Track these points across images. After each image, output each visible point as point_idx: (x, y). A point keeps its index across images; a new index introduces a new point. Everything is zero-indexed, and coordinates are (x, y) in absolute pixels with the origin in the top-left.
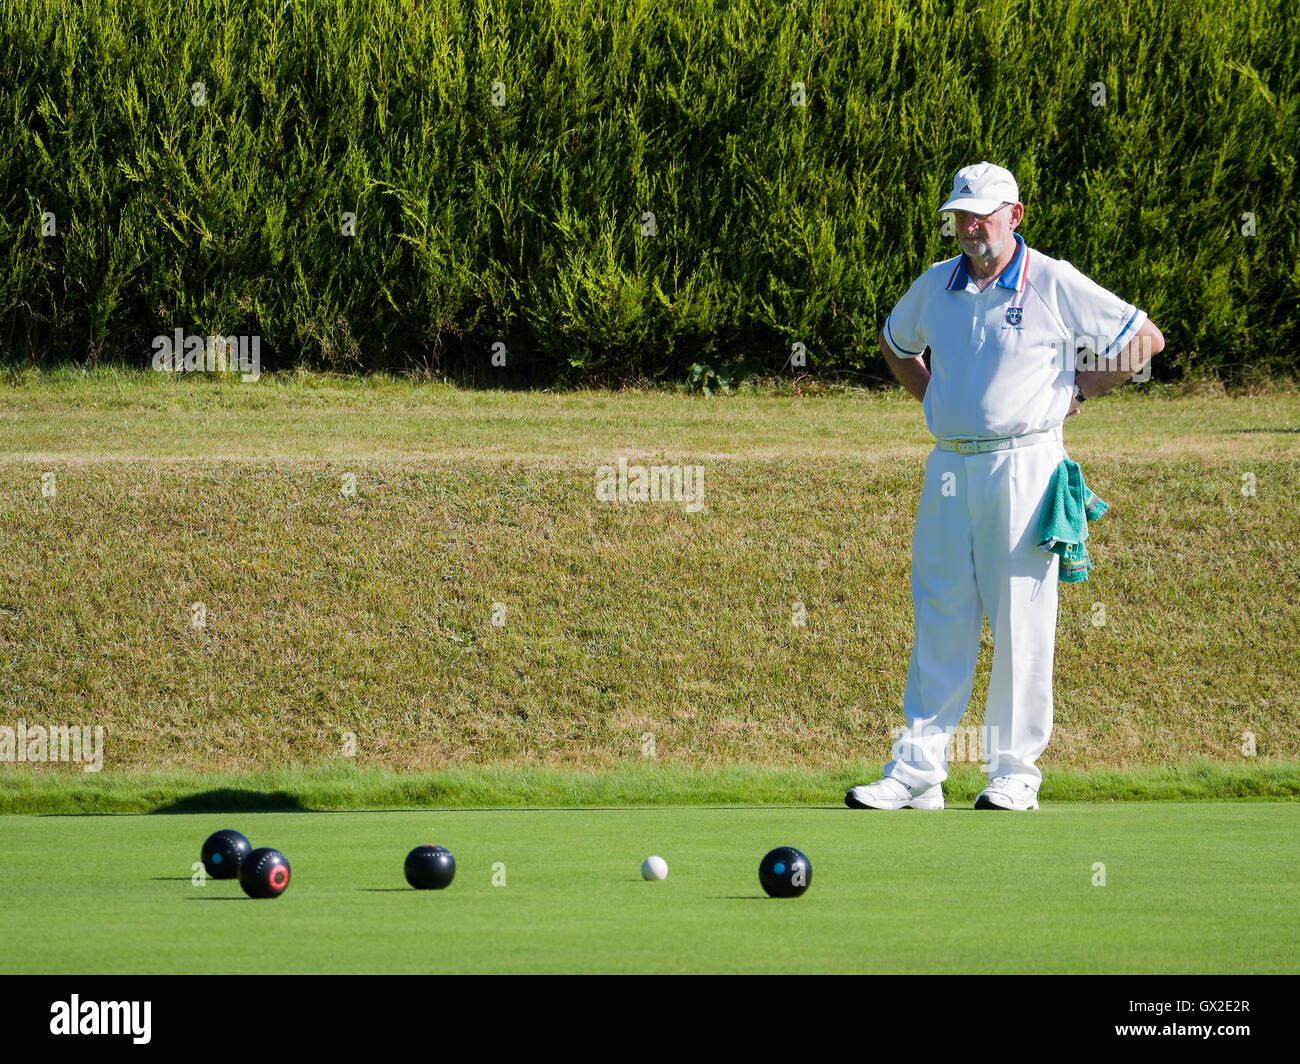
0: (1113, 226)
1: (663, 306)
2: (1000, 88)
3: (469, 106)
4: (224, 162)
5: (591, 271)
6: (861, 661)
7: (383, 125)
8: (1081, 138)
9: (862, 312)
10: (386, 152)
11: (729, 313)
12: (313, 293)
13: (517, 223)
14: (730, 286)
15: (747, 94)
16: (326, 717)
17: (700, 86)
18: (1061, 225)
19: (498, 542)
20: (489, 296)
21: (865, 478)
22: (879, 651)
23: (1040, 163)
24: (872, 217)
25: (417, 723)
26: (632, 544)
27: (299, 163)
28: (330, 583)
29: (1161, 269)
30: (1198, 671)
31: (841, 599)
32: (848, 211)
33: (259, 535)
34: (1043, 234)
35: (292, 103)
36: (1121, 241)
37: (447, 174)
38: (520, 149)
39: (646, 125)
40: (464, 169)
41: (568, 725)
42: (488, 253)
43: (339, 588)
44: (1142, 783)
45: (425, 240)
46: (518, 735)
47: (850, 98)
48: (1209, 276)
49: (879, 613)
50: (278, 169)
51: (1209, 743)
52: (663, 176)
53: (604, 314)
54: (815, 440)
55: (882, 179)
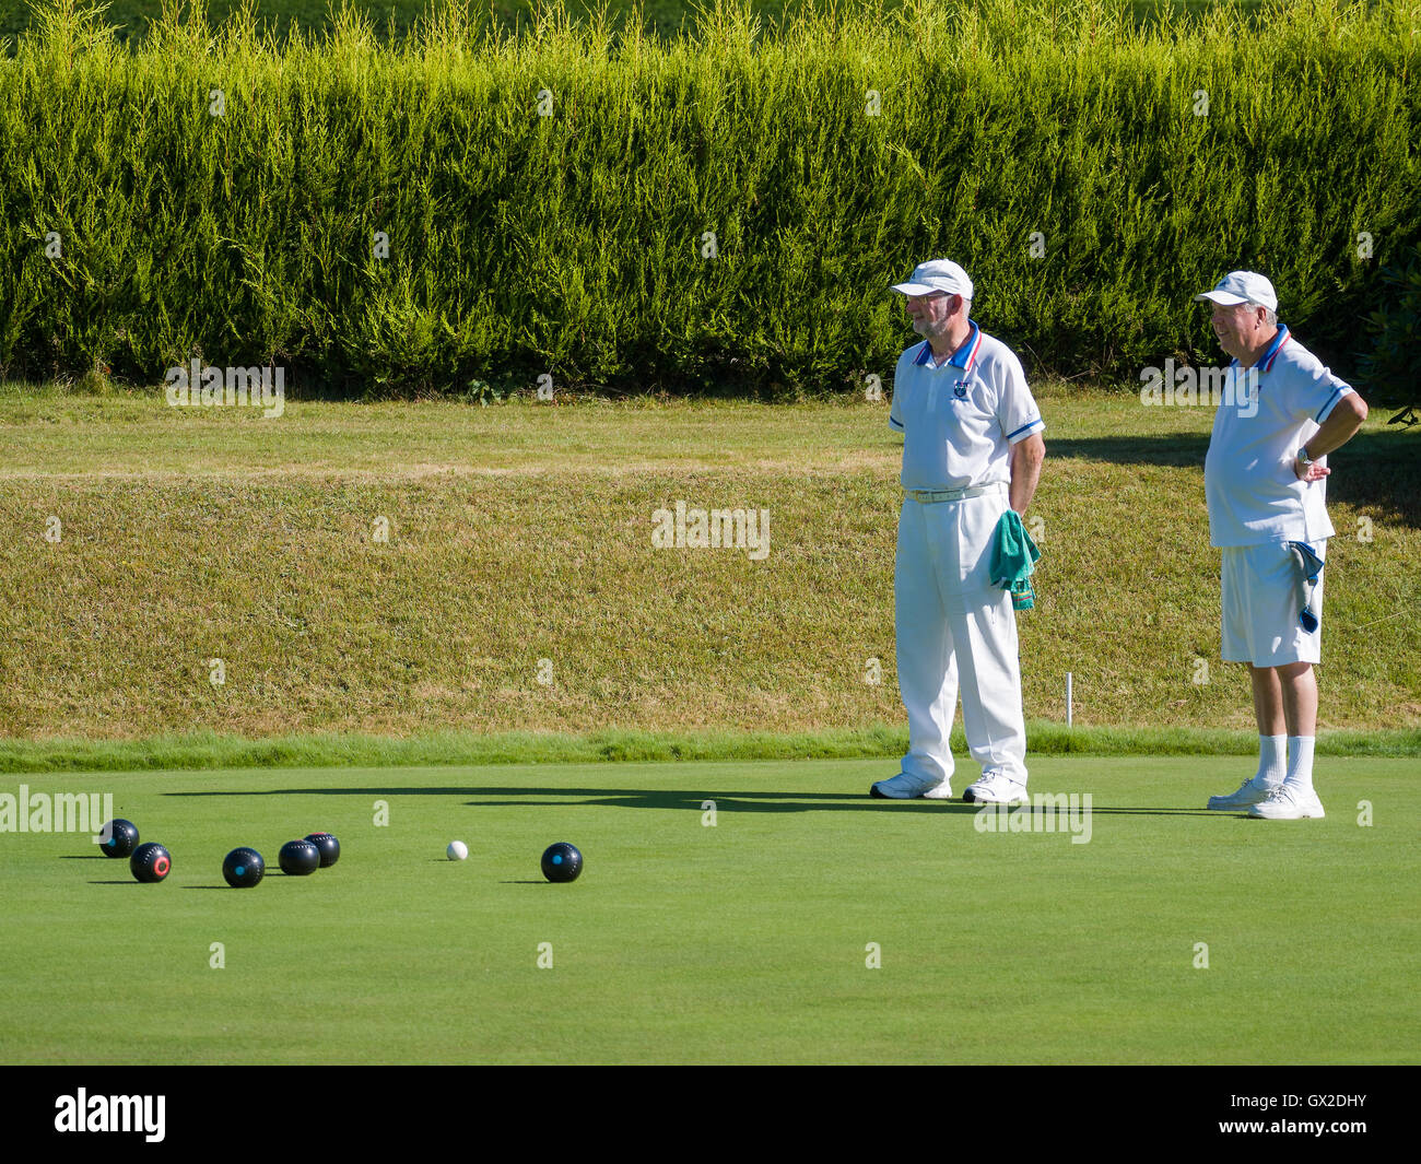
0: (800, 271)
1: (449, 335)
2: (712, 164)
3: (296, 179)
4: (104, 224)
5: (392, 308)
6: (610, 640)
7: (228, 193)
8: (776, 203)
9: (605, 339)
10: (231, 216)
11: (501, 340)
12: (173, 325)
13: (334, 270)
14: (502, 319)
15: (515, 169)
16: (190, 689)
17: (477, 162)
18: (760, 271)
19: (324, 544)
20: (312, 326)
21: (612, 490)
22: (624, 633)
23: (744, 223)
24: (612, 264)
25: (262, 693)
26: (429, 546)
27: (163, 224)
28: (192, 580)
29: (838, 305)
30: (873, 647)
31: (594, 590)
32: (594, 261)
33: (136, 540)
34: (745, 278)
35: (157, 177)
36: (806, 283)
37: (279, 232)
38: (337, 212)
39: (435, 193)
40: (293, 228)
41: (380, 694)
42: (311, 293)
43: (200, 584)
44: (833, 744)
45: (261, 284)
46: (341, 703)
47: (595, 172)
48: (875, 310)
49: (624, 602)
50: (146, 228)
51: (881, 706)
52: (449, 233)
53: (403, 342)
54: (572, 456)
55: (621, 235)
